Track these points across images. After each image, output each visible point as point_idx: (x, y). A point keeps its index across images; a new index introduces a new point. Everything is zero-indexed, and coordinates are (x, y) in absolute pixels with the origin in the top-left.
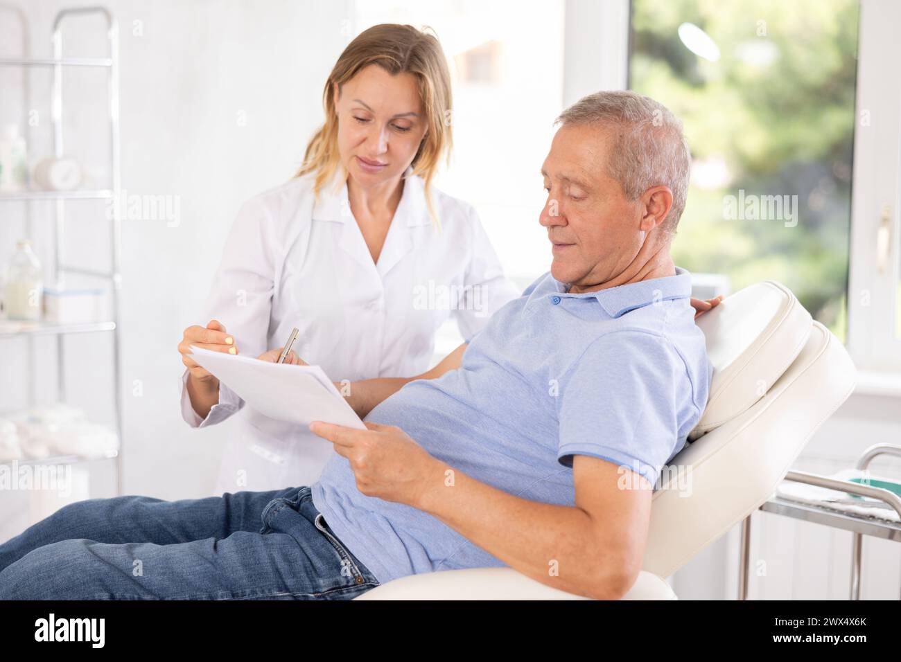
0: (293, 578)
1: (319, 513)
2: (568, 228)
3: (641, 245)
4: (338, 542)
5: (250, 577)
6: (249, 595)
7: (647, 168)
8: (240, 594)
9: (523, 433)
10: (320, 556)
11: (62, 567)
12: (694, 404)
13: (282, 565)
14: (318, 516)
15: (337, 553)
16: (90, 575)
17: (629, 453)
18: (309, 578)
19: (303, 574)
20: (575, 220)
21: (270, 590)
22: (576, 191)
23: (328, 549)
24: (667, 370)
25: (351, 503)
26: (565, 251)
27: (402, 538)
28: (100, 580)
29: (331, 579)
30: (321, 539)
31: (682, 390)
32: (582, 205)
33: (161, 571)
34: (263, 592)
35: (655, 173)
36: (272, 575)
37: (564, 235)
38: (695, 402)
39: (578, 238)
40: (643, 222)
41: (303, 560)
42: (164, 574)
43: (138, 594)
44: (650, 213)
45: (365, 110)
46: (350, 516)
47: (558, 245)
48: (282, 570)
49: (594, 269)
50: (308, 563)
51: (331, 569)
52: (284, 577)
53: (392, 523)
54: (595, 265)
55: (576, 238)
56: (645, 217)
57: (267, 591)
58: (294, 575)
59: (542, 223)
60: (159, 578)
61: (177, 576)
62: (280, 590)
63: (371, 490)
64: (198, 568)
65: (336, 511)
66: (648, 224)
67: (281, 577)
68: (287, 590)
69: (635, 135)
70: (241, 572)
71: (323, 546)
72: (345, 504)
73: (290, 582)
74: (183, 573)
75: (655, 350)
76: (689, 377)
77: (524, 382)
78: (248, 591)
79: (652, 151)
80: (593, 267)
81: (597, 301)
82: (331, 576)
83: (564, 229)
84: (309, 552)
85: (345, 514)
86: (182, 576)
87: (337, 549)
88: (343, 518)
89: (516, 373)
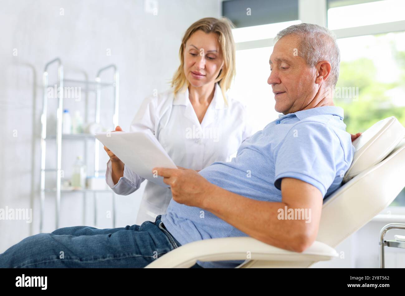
0: (144, 248)
1: (161, 222)
2: (281, 85)
3: (317, 91)
4: (168, 233)
5: (123, 247)
6: (122, 256)
7: (318, 52)
8: (118, 256)
9: (259, 177)
10: (158, 239)
11: (37, 244)
12: (346, 161)
13: (139, 242)
14: (161, 223)
15: (167, 237)
16: (49, 247)
17: (309, 175)
18: (152, 248)
19: (149, 247)
20: (284, 80)
21: (132, 254)
22: (284, 65)
23: (163, 236)
24: (329, 138)
25: (177, 217)
26: (280, 96)
27: (200, 231)
28: (54, 250)
29: (163, 249)
30: (161, 232)
31: (338, 153)
32: (287, 72)
33: (82, 245)
34: (128, 254)
35: (322, 54)
36: (134, 247)
37: (279, 88)
38: (346, 160)
39: (286, 88)
40: (317, 79)
41: (150, 240)
42: (83, 247)
43: (70, 256)
44: (320, 75)
45: (195, 50)
46: (176, 222)
47: (277, 94)
48: (139, 245)
49: (295, 103)
50: (152, 241)
51: (163, 244)
52: (140, 248)
53: (195, 224)
54: (295, 101)
55: (285, 88)
56: (318, 77)
57: (130, 254)
58: (145, 247)
59: (269, 83)
60: (81, 248)
61: (89, 248)
62: (137, 254)
63: (179, 199)
64: (100, 244)
65: (169, 221)
66: (320, 80)
67: (138, 247)
68: (140, 253)
69: (311, 37)
70: (119, 245)
71: (161, 235)
72: (174, 218)
73: (142, 250)
74: (93, 246)
75: (323, 130)
76: (342, 146)
77: (260, 153)
78: (122, 254)
79: (320, 44)
80: (294, 102)
81: (297, 117)
82: (163, 248)
83: (279, 85)
84: (154, 237)
85: (174, 221)
86: (92, 248)
87: (167, 236)
88: (172, 223)
89: (256, 150)
